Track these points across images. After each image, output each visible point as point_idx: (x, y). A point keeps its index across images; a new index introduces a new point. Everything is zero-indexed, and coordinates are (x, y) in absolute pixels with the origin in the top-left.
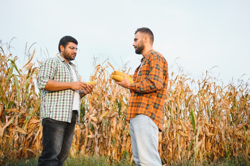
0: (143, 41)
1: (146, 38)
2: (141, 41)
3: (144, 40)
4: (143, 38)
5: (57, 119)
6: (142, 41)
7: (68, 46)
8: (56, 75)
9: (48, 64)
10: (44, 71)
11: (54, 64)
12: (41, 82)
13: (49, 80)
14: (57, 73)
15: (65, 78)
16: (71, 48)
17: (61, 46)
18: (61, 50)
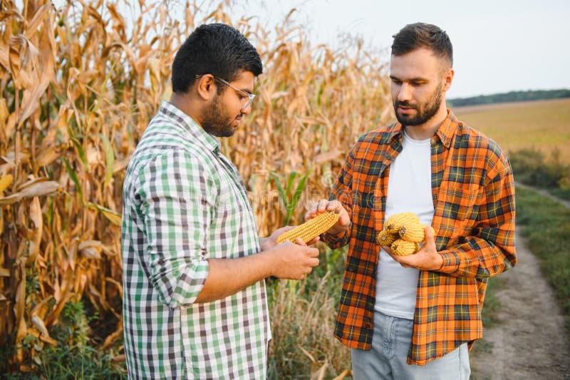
0: (441, 87)
1: (451, 75)
4: (442, 77)
7: (235, 86)
8: (213, 225)
9: (193, 191)
10: (185, 225)
11: (210, 183)
12: (181, 281)
13: (208, 269)
14: (216, 217)
15: (241, 231)
16: (241, 97)
17: (206, 77)
18: (201, 93)
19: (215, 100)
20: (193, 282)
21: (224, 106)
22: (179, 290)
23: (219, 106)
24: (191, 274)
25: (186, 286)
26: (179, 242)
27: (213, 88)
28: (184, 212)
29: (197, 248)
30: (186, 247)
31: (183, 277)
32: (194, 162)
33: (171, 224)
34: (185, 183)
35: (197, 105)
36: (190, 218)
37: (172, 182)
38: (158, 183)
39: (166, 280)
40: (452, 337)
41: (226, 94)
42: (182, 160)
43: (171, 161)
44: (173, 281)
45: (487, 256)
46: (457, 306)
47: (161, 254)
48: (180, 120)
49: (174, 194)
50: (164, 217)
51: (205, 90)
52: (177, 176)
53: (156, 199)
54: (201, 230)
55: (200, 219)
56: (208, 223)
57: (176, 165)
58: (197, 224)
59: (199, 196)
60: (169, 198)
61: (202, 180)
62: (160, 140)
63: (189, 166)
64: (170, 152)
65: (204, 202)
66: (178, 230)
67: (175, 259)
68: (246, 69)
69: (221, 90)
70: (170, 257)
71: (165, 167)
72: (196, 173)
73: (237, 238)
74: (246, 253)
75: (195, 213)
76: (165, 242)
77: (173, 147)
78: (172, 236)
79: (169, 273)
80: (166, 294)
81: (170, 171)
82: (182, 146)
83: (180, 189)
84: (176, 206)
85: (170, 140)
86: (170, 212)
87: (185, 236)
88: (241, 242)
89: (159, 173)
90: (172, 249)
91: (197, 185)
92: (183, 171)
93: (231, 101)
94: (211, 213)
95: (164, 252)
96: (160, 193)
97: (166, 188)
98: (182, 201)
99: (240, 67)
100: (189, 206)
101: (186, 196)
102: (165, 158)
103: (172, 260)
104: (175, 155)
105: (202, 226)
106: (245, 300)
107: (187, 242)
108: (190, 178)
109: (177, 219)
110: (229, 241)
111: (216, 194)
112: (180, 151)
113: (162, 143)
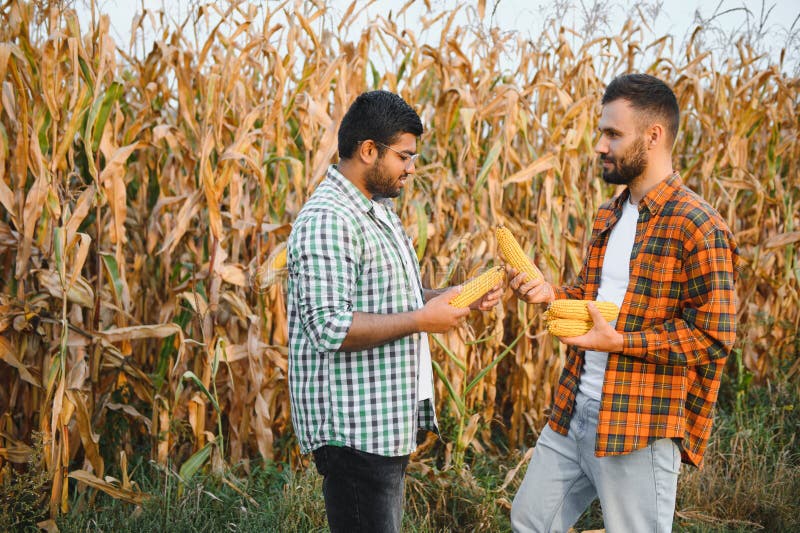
0: (642, 143)
1: (658, 132)
2: (635, 144)
3: (647, 137)
4: (643, 132)
5: (381, 451)
6: (638, 145)
7: (394, 149)
8: (359, 282)
9: (336, 249)
10: (329, 279)
11: (355, 243)
12: (326, 328)
13: (352, 319)
14: (361, 273)
15: (389, 289)
16: (403, 158)
17: (367, 144)
18: (364, 158)
19: (377, 164)
20: (338, 330)
21: (386, 168)
22: (325, 336)
23: (381, 169)
24: (336, 322)
25: (330, 333)
26: (324, 295)
27: (375, 153)
28: (328, 268)
29: (342, 300)
30: (330, 299)
31: (329, 325)
32: (339, 223)
33: (317, 278)
34: (329, 242)
35: (359, 169)
36: (334, 273)
37: (318, 241)
38: (307, 243)
39: (313, 328)
40: (645, 433)
41: (386, 156)
42: (329, 221)
43: (319, 223)
44: (320, 328)
45: (684, 339)
46: (655, 399)
47: (308, 305)
48: (340, 184)
49: (319, 252)
50: (312, 273)
51: (367, 154)
52: (323, 236)
53: (305, 258)
54: (345, 284)
55: (345, 275)
56: (353, 279)
57: (323, 226)
58: (341, 279)
59: (342, 254)
60: (315, 256)
61: (346, 240)
62: (316, 203)
63: (334, 227)
64: (320, 215)
65: (348, 260)
66: (324, 284)
67: (321, 308)
68: (405, 132)
69: (381, 154)
70: (316, 307)
71: (313, 228)
72: (340, 233)
73: (385, 295)
74: (395, 310)
75: (339, 269)
76: (313, 294)
77: (324, 210)
78: (318, 289)
79: (316, 320)
80: (315, 340)
81: (318, 232)
82: (332, 209)
83: (325, 247)
84: (322, 262)
85: (325, 203)
86: (316, 267)
87: (329, 289)
88: (389, 299)
89: (308, 233)
90: (318, 300)
91: (341, 244)
92: (329, 232)
93: (392, 163)
94: (356, 270)
95: (311, 303)
96: (308, 251)
97: (313, 247)
98: (327, 258)
99: (398, 130)
100: (333, 263)
101: (331, 253)
102: (315, 220)
103: (318, 309)
104: (324, 217)
105: (345, 281)
106: (393, 354)
107: (332, 294)
108: (335, 237)
109: (323, 274)
110: (376, 297)
111: (360, 252)
112: (328, 214)
113: (317, 207)
